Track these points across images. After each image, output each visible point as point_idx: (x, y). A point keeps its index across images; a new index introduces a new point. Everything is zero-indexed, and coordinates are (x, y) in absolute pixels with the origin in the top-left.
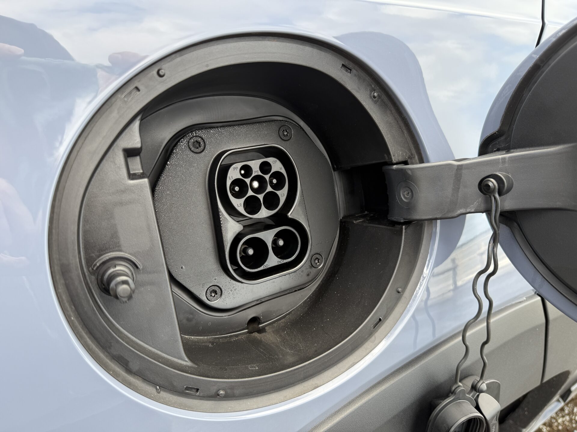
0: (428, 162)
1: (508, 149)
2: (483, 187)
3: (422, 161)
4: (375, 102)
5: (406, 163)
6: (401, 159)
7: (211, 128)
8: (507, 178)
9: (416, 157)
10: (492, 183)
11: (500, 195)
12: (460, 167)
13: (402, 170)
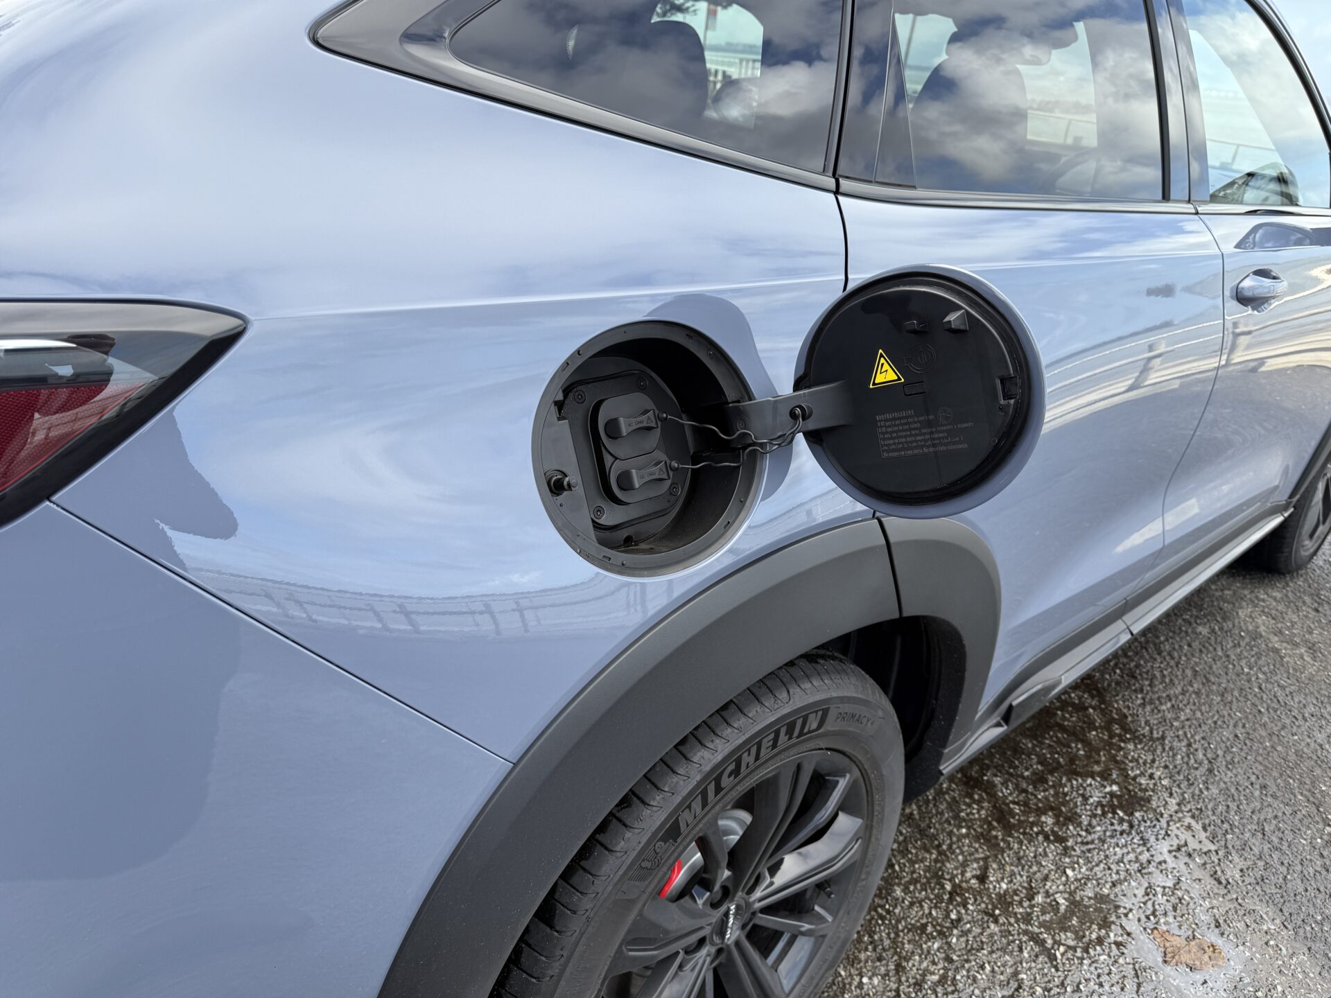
0: (755, 399)
1: (809, 387)
2: (793, 415)
3: (750, 400)
4: (711, 358)
5: (739, 402)
6: (734, 399)
7: (588, 383)
8: (808, 407)
9: (746, 397)
10: (798, 411)
11: (803, 420)
12: (775, 402)
13: (737, 407)
